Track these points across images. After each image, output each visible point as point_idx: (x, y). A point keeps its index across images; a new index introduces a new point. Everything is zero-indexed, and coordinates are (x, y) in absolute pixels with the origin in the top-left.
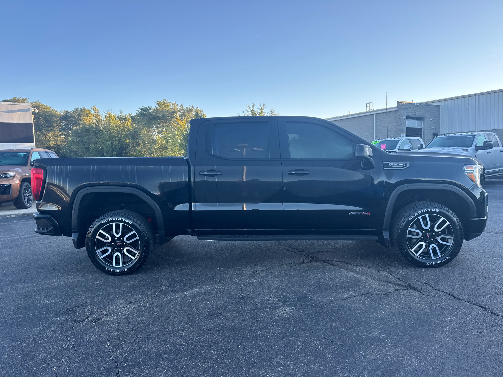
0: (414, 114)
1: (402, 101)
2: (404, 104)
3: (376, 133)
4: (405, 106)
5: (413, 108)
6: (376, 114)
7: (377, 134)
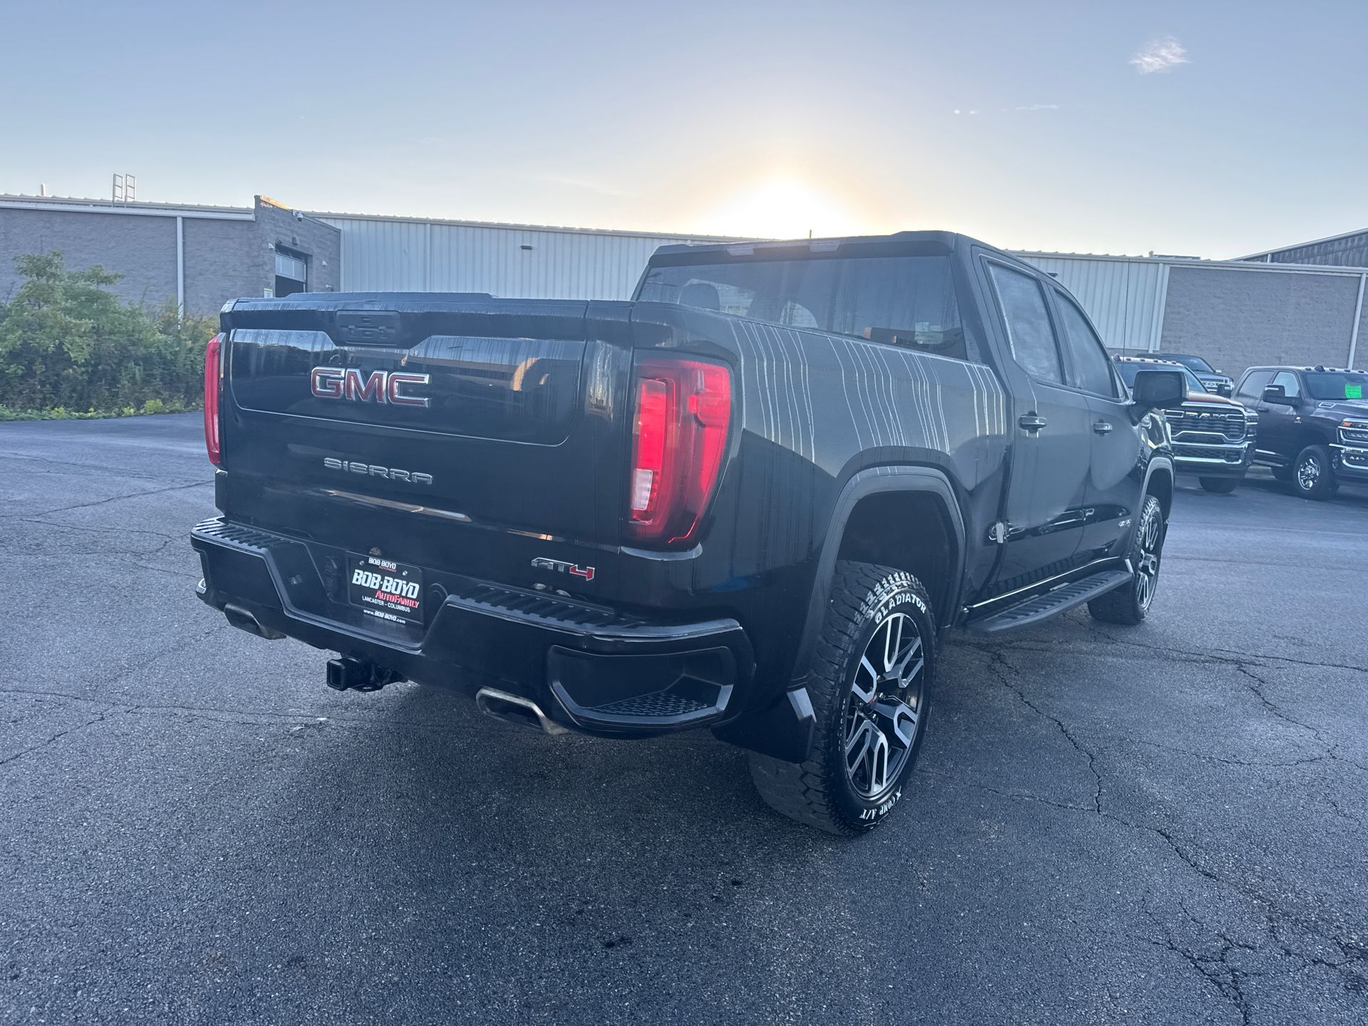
0: (291, 240)
1: (268, 199)
2: (271, 206)
3: (185, 276)
4: (273, 215)
5: (290, 224)
6: (184, 218)
7: (189, 281)
